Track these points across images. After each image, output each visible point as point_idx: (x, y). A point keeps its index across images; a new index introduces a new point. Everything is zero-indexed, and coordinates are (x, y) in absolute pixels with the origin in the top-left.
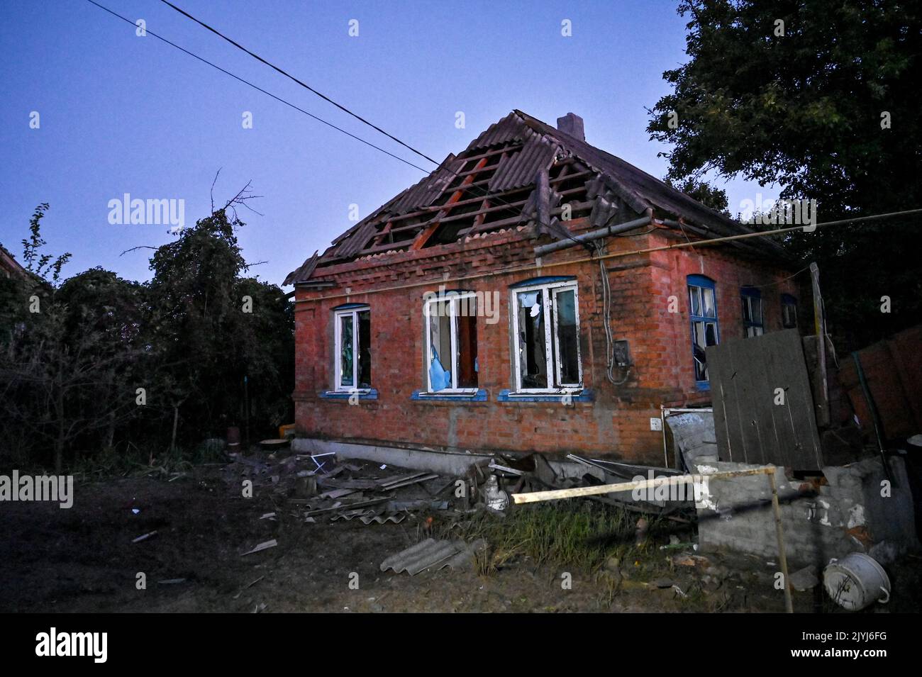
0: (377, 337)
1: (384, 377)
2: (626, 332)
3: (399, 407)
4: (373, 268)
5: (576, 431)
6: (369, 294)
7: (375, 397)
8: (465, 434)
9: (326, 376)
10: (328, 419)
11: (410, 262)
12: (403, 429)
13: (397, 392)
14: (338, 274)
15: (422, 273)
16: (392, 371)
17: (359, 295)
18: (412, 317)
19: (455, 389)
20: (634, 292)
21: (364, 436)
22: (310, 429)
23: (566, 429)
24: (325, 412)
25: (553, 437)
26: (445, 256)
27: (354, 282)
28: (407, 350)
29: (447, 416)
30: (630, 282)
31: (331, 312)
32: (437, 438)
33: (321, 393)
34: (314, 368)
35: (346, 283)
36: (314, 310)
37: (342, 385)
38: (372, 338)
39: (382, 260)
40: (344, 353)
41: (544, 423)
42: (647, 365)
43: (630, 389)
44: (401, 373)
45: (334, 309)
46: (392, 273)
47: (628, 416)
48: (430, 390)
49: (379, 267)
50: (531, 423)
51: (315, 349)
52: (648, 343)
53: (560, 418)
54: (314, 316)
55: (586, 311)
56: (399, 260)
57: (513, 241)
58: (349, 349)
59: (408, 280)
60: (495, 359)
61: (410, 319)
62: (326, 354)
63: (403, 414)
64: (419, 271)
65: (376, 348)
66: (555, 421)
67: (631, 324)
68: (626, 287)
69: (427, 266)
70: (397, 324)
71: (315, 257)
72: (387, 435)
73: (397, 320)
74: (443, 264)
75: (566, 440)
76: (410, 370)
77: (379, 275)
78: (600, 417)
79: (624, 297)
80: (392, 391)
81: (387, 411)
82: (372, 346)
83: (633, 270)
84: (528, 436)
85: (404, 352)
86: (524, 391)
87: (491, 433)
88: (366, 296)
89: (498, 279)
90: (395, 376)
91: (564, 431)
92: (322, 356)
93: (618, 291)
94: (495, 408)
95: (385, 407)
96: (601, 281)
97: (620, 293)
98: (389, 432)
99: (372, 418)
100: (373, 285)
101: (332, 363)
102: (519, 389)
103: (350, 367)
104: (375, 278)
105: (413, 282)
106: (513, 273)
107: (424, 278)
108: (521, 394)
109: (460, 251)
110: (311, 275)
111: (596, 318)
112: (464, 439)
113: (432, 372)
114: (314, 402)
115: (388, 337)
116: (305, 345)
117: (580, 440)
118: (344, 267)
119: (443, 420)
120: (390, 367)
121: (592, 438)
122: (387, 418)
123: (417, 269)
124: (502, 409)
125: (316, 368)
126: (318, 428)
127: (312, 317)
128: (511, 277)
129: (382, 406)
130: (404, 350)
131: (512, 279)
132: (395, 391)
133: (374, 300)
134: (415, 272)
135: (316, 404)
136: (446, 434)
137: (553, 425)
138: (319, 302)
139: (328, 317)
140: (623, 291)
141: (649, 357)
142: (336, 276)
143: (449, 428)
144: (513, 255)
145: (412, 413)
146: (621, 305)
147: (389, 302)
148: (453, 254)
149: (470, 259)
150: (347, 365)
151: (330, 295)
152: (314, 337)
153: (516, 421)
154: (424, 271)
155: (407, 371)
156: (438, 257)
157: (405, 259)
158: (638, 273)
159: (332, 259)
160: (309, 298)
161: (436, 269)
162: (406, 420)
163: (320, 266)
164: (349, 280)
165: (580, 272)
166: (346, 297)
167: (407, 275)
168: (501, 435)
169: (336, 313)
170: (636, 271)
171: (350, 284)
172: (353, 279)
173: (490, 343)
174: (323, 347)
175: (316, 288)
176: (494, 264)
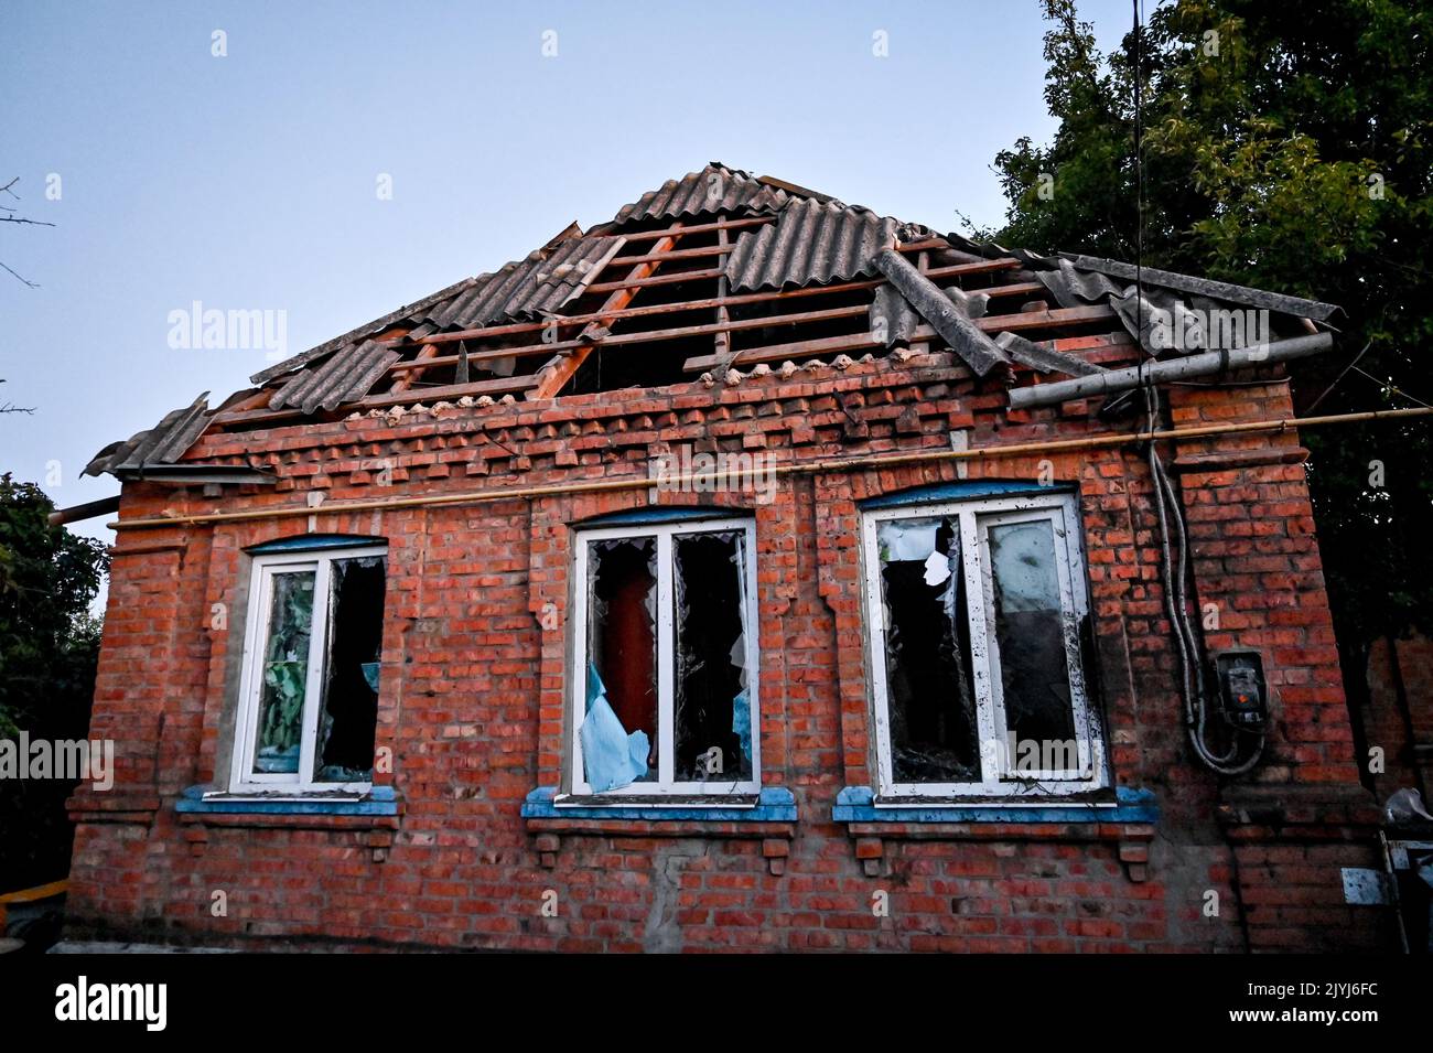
0: (406, 630)
1: (422, 749)
2: (1243, 630)
3: (472, 839)
4: (407, 441)
5: (1093, 909)
6: (386, 510)
7: (392, 809)
8: (710, 920)
9: (206, 745)
10: (195, 878)
11: (536, 427)
12: (484, 908)
13: (468, 794)
14: (281, 453)
15: (573, 459)
16: (451, 731)
17: (351, 513)
18: (534, 576)
19: (667, 783)
20: (1258, 526)
21: (330, 931)
22: (127, 909)
23: (1059, 901)
24: (190, 854)
25: (1016, 929)
26: (655, 416)
27: (333, 475)
28: (509, 669)
29: (647, 869)
30: (1243, 502)
31: (242, 558)
32: (609, 933)
33: (180, 796)
34: (162, 719)
35: (309, 477)
36: (183, 551)
37: (256, 770)
38: (387, 635)
39: (441, 418)
40: (272, 678)
41: (983, 885)
42: (1315, 720)
43: (1268, 784)
44: (485, 739)
45: (253, 552)
46: (471, 455)
47: (1266, 863)
48: (580, 788)
49: (428, 438)
50: (938, 887)
51: (174, 664)
52: (1312, 660)
53: (1038, 869)
54: (181, 567)
55: (1113, 574)
56: (502, 422)
57: (877, 385)
58: (291, 666)
59: (523, 479)
60: (814, 699)
61: (525, 583)
62: (214, 679)
63: (484, 859)
64: (563, 450)
65: (400, 664)
66: (1019, 880)
67: (1256, 610)
68: (1235, 514)
69: (595, 442)
70: (476, 596)
71: (198, 410)
72: (421, 926)
73: (480, 587)
74: (648, 437)
75: (1062, 935)
76: (518, 729)
77: (429, 458)
78: (1169, 867)
79: (1228, 539)
80: (450, 791)
81: (426, 852)
82: (385, 656)
83: (1250, 472)
84: (930, 923)
85: (500, 676)
86: (905, 789)
87: (799, 915)
88: (377, 518)
89: (829, 482)
90: (462, 745)
91: (1051, 909)
92: (201, 685)
93: (1209, 522)
94: (816, 841)
95: (421, 839)
96: (1151, 496)
97: (1215, 528)
98: (424, 916)
99: (365, 872)
100: (407, 486)
101: (230, 706)
102: (888, 787)
103: (288, 716)
104: (410, 469)
105: (539, 481)
106: (880, 468)
107: (580, 472)
108: (897, 800)
109: (706, 404)
110: (189, 451)
111: (1140, 593)
112: (703, 937)
113: (587, 733)
114: (148, 825)
115: (445, 631)
116: (138, 651)
117: (1108, 934)
118: (305, 435)
119: (630, 878)
120: (444, 718)
121: (1147, 929)
122: (424, 873)
123: (560, 446)
124: (841, 846)
125: (169, 720)
126: (158, 907)
127: (174, 571)
128: (872, 478)
129: (408, 837)
130: (498, 669)
131: (872, 485)
132: (459, 792)
133: (404, 527)
134: (552, 455)
135: (155, 831)
136: (638, 921)
137: (1013, 891)
138: (208, 528)
139: (233, 569)
140: (1222, 523)
141: (1319, 699)
142: (275, 460)
143: (650, 899)
144: (871, 423)
145: (517, 861)
146: (1222, 559)
147: (456, 534)
148: (682, 412)
149: (739, 427)
150: (278, 714)
151: (244, 509)
152: (172, 630)
153: (890, 878)
154: (580, 453)
155: (506, 731)
156: (632, 420)
157: (523, 419)
158: (1265, 479)
159: (263, 414)
160: (171, 513)
161: (621, 450)
162: (495, 878)
163: (215, 428)
164: (319, 470)
165: (1090, 472)
166: (306, 516)
167: (524, 463)
168: (834, 923)
169: (258, 562)
170: (1260, 475)
171: (325, 481)
172: (334, 468)
173: (801, 652)
174: (206, 657)
175: (200, 488)
176: (810, 443)
